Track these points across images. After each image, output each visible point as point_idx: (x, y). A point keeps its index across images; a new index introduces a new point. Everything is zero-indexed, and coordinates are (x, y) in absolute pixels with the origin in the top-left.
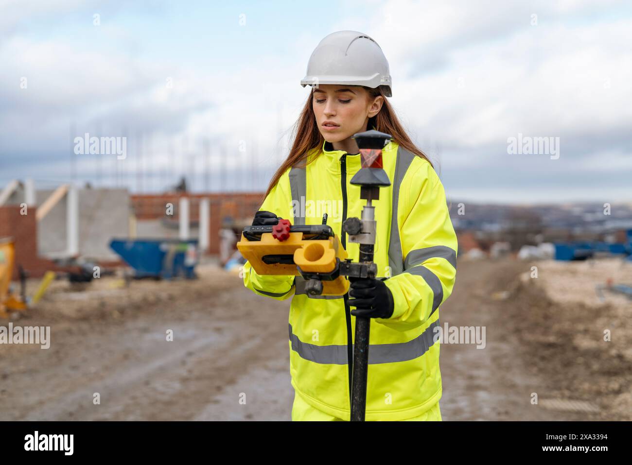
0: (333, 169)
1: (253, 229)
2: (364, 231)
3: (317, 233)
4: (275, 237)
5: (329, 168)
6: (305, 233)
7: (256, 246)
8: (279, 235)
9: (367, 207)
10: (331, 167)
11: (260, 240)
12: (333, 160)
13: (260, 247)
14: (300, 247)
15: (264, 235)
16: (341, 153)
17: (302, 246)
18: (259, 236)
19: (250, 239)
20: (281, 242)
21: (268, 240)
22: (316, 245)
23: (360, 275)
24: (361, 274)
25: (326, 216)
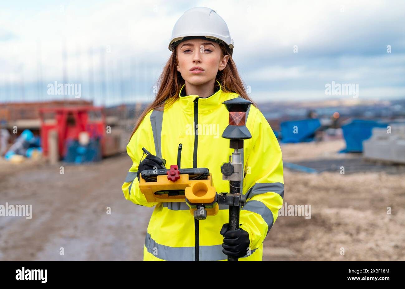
0: (188, 110)
1: (149, 172)
2: (234, 172)
3: (199, 174)
4: (169, 179)
5: (184, 110)
6: (190, 174)
7: (154, 186)
8: (173, 178)
9: (235, 154)
10: (187, 109)
11: (156, 181)
12: (188, 102)
13: (156, 186)
14: (188, 185)
15: (158, 177)
16: (194, 97)
17: (190, 185)
18: (155, 177)
19: (147, 181)
20: (174, 183)
21: (163, 181)
22: (199, 184)
23: (234, 205)
24: (235, 203)
25: (181, 145)
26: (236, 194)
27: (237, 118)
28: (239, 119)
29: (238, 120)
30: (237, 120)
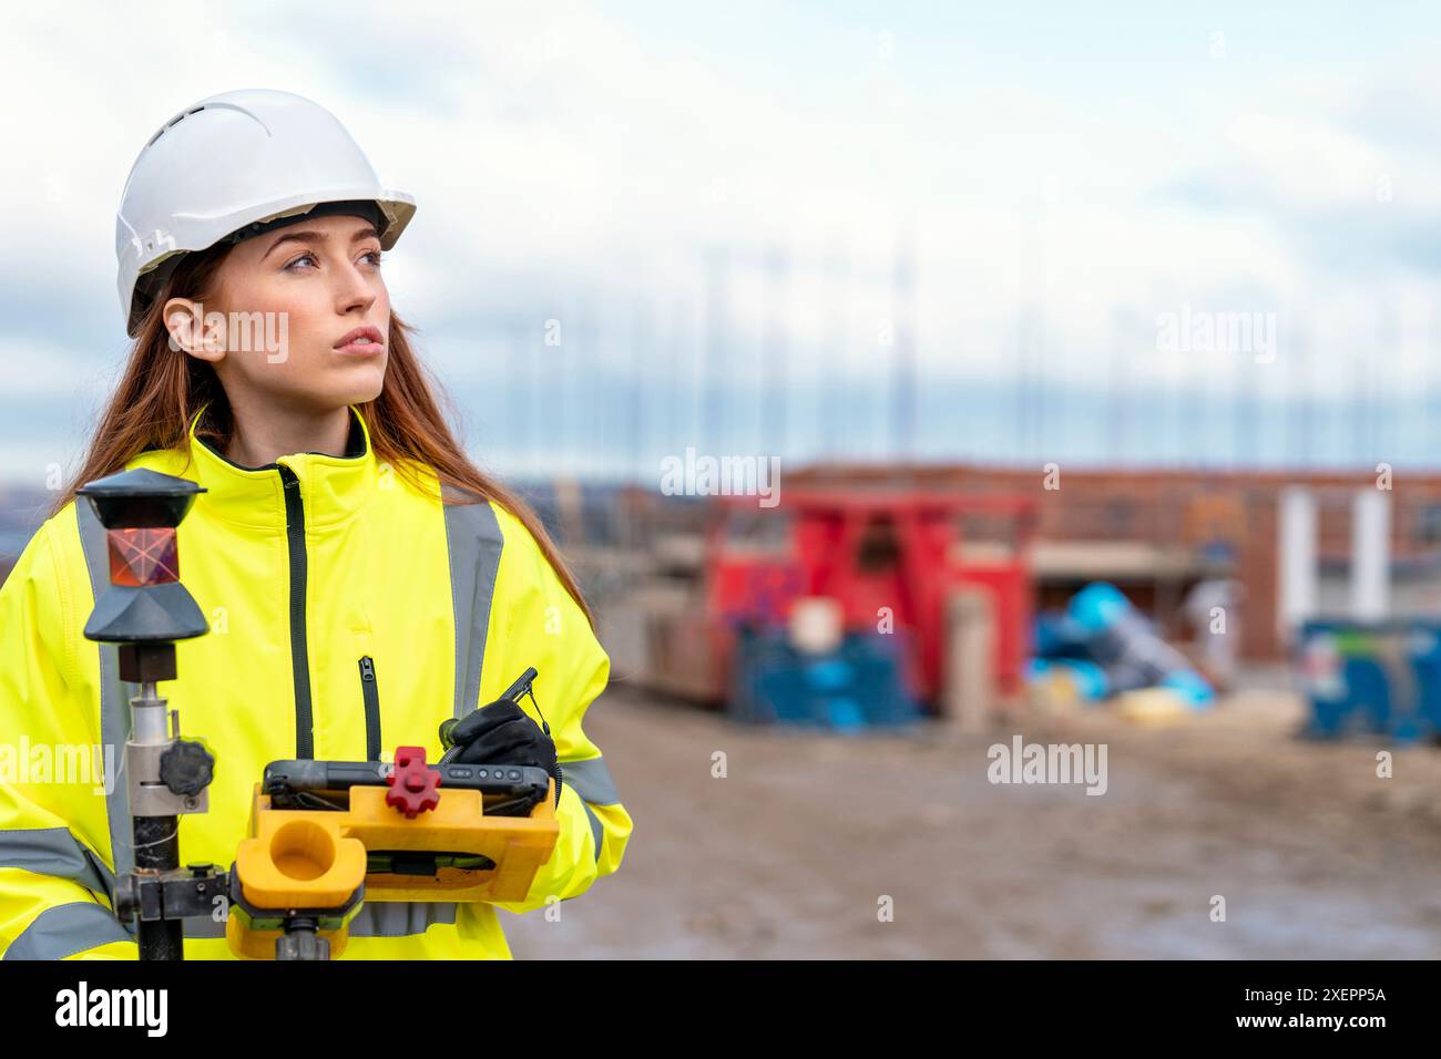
25: (366, 666)
26: (149, 873)
27: (143, 553)
28: (148, 557)
29: (146, 558)
30: (143, 561)
